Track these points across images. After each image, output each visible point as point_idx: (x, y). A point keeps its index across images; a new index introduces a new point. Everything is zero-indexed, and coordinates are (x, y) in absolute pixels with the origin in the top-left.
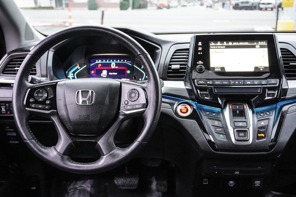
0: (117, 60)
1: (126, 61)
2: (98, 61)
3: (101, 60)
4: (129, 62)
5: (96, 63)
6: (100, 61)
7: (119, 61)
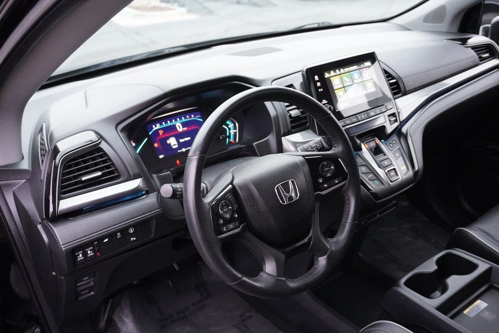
0: (181, 119)
1: (192, 116)
2: (156, 126)
3: (159, 124)
4: (197, 117)
5: (154, 130)
6: (158, 126)
7: (185, 118)
